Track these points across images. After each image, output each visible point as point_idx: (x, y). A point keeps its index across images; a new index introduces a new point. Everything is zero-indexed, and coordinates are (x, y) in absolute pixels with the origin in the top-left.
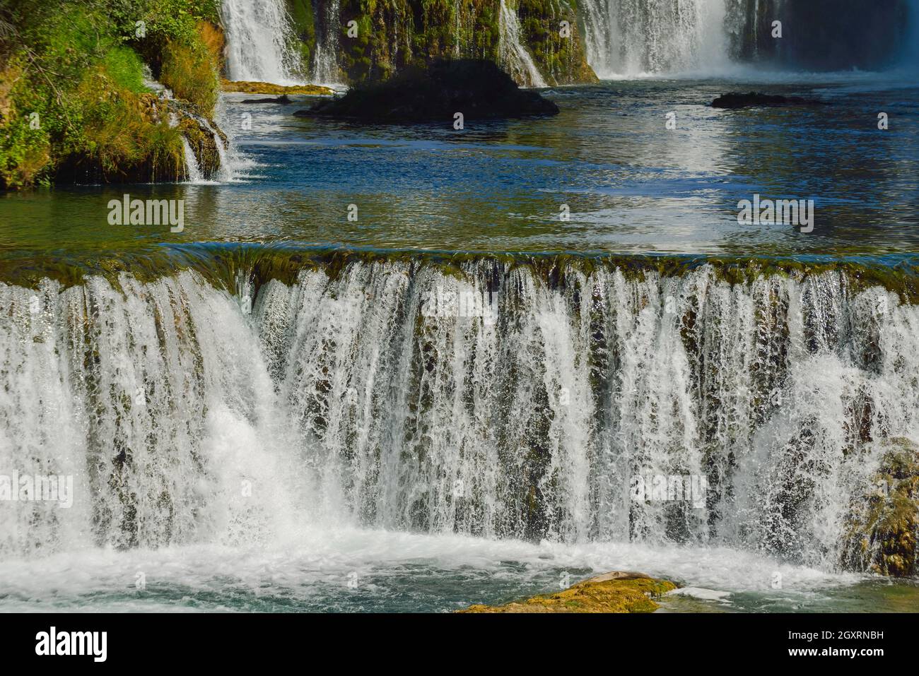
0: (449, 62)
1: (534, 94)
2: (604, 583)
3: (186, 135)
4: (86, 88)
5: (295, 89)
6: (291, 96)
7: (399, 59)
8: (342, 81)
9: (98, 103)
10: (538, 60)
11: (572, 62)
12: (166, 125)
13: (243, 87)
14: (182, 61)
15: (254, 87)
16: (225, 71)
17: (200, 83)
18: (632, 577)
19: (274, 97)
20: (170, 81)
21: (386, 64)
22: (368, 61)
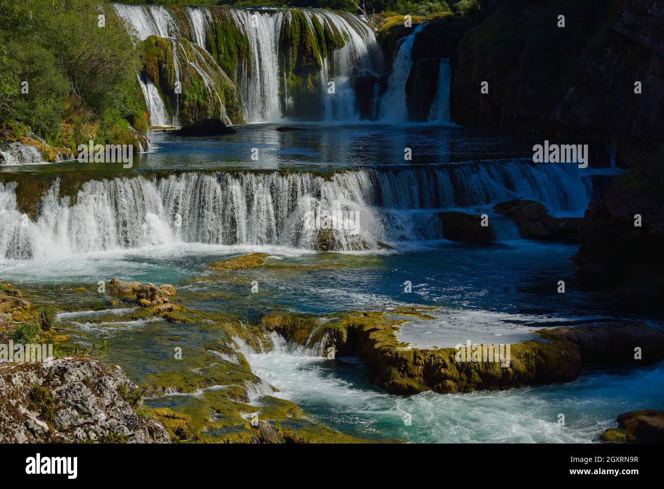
0: (208, 120)
1: (230, 128)
2: (251, 255)
3: (139, 140)
4: (114, 130)
5: (168, 128)
6: (167, 130)
7: (194, 120)
8: (180, 125)
9: (117, 133)
10: (231, 119)
11: (239, 120)
12: (134, 138)
13: (154, 128)
14: (138, 122)
15: (157, 127)
16: (149, 124)
17: (143, 127)
18: (258, 254)
19: (162, 130)
20: (135, 127)
21: (191, 121)
22: (187, 120)
